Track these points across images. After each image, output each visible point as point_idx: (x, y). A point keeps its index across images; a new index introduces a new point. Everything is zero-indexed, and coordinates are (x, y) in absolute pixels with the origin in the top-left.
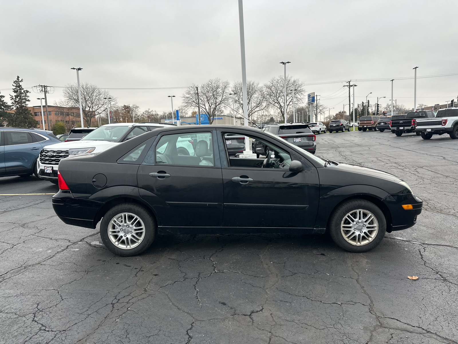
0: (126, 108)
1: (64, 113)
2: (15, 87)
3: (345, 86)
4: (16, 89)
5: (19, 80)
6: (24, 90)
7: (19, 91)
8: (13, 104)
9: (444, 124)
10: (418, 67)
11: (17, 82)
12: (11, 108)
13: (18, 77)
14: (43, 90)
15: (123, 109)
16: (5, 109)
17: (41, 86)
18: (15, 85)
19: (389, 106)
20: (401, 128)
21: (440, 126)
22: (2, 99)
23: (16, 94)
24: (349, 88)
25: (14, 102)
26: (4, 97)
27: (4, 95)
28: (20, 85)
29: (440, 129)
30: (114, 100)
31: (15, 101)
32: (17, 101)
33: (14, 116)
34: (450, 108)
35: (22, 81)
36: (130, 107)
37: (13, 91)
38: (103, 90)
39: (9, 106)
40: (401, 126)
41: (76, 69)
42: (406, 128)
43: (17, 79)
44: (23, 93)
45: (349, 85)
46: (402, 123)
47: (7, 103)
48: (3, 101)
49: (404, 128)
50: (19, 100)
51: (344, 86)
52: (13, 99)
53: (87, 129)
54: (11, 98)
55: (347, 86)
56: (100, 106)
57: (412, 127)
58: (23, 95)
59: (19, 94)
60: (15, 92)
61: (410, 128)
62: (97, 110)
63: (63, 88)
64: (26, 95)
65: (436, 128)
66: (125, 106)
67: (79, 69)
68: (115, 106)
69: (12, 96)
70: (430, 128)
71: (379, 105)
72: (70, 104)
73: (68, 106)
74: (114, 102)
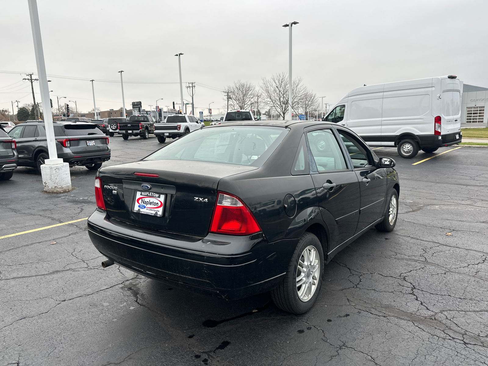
3: (25, 79)
9: (179, 129)
10: (123, 71)
19: (62, 107)
20: (130, 132)
21: (176, 131)
24: (32, 83)
29: (177, 134)
34: (178, 115)
40: (130, 130)
42: (135, 132)
45: (30, 78)
46: (130, 127)
49: (133, 132)
51: (23, 79)
55: (28, 79)
57: (140, 131)
61: (138, 131)
65: (173, 133)
70: (168, 133)
71: (69, 105)
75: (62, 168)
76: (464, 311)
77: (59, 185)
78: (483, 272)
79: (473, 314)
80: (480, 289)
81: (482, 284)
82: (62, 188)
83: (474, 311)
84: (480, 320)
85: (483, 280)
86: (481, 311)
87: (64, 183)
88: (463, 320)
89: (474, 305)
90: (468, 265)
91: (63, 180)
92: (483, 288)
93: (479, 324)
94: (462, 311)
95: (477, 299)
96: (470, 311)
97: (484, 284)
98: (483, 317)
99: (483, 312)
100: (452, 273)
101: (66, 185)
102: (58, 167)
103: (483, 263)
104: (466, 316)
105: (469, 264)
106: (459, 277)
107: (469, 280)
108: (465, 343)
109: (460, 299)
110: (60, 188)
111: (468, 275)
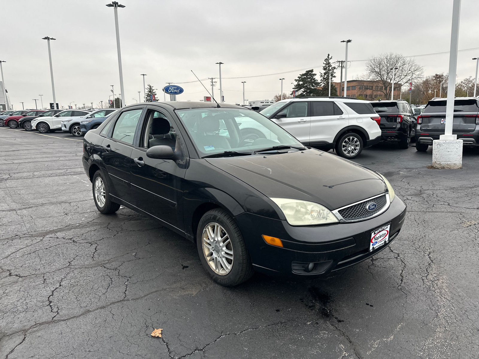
0: (437, 77)
1: (364, 87)
2: (325, 65)
4: (326, 66)
5: (329, 57)
6: (332, 67)
7: (327, 68)
8: (322, 81)
11: (327, 60)
12: (320, 85)
13: (329, 55)
14: (340, 66)
15: (434, 78)
16: (315, 86)
17: (338, 61)
18: (325, 63)
22: (314, 77)
23: (325, 71)
25: (322, 79)
26: (316, 75)
27: (316, 74)
28: (330, 62)
30: (420, 70)
31: (324, 78)
32: (325, 78)
33: (321, 92)
35: (331, 58)
36: (442, 75)
37: (323, 69)
38: (408, 59)
39: (319, 83)
41: (346, 41)
43: (328, 57)
44: (330, 70)
47: (317, 81)
48: (315, 78)
50: (326, 77)
52: (322, 76)
53: (378, 102)
54: (321, 75)
56: (403, 77)
58: (331, 72)
59: (327, 71)
60: (324, 69)
62: (399, 82)
63: (366, 62)
64: (333, 72)
66: (437, 75)
67: (349, 41)
68: (420, 76)
69: (322, 74)
72: (371, 77)
73: (369, 80)
74: (419, 72)
75: (443, 144)
76: (28, 246)
77: (438, 161)
78: (39, 284)
79: (22, 247)
80: (29, 264)
81: (31, 270)
82: (440, 164)
83: (22, 248)
84: (16, 246)
85: (33, 275)
86: (18, 251)
87: (443, 160)
88: (26, 242)
89: (25, 252)
90: (61, 284)
91: (442, 157)
92: (28, 267)
93: (15, 244)
94: (30, 245)
95: (26, 256)
96: (25, 247)
97: (29, 271)
98: (15, 248)
99: (16, 250)
100: (65, 266)
101: (445, 163)
102: (439, 143)
103: (49, 298)
104: (25, 244)
105: (61, 287)
106: (55, 265)
107: (44, 267)
108: (17, 235)
109: (37, 250)
110: (438, 164)
111: (50, 272)
